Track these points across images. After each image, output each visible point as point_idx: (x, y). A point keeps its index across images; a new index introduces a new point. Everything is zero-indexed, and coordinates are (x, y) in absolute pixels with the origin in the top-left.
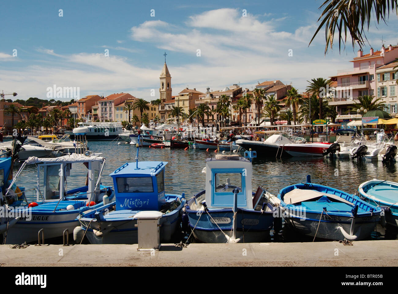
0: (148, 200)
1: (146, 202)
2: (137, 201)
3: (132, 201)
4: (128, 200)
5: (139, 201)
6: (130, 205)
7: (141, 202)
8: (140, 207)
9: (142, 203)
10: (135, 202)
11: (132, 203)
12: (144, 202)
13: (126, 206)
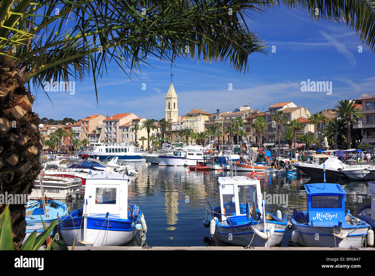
0: (337, 214)
1: (334, 215)
2: (327, 215)
3: (323, 214)
4: (320, 214)
5: (329, 215)
6: (321, 218)
7: (331, 215)
8: (329, 219)
9: (331, 217)
10: (325, 216)
11: (322, 216)
12: (333, 216)
13: (318, 218)
